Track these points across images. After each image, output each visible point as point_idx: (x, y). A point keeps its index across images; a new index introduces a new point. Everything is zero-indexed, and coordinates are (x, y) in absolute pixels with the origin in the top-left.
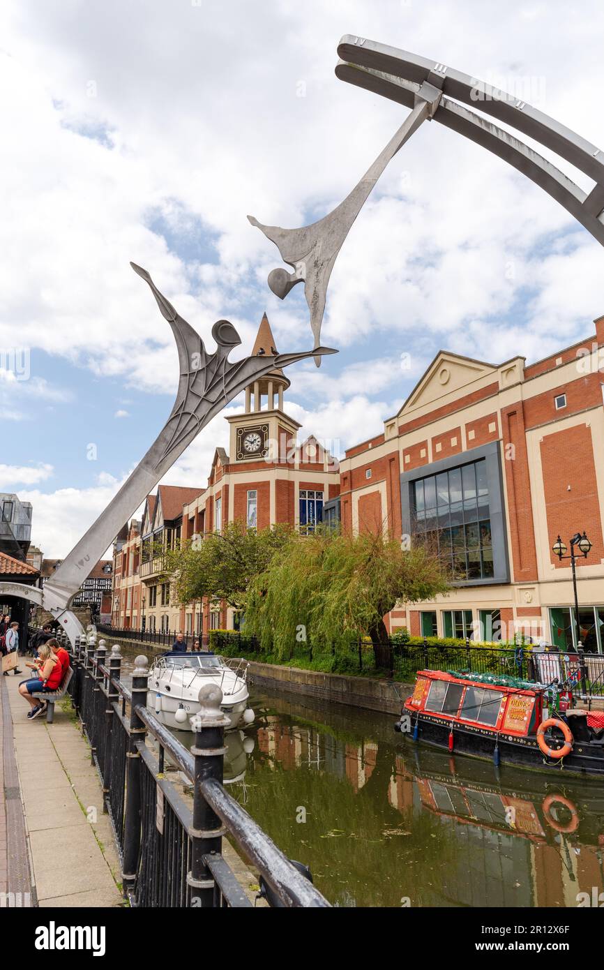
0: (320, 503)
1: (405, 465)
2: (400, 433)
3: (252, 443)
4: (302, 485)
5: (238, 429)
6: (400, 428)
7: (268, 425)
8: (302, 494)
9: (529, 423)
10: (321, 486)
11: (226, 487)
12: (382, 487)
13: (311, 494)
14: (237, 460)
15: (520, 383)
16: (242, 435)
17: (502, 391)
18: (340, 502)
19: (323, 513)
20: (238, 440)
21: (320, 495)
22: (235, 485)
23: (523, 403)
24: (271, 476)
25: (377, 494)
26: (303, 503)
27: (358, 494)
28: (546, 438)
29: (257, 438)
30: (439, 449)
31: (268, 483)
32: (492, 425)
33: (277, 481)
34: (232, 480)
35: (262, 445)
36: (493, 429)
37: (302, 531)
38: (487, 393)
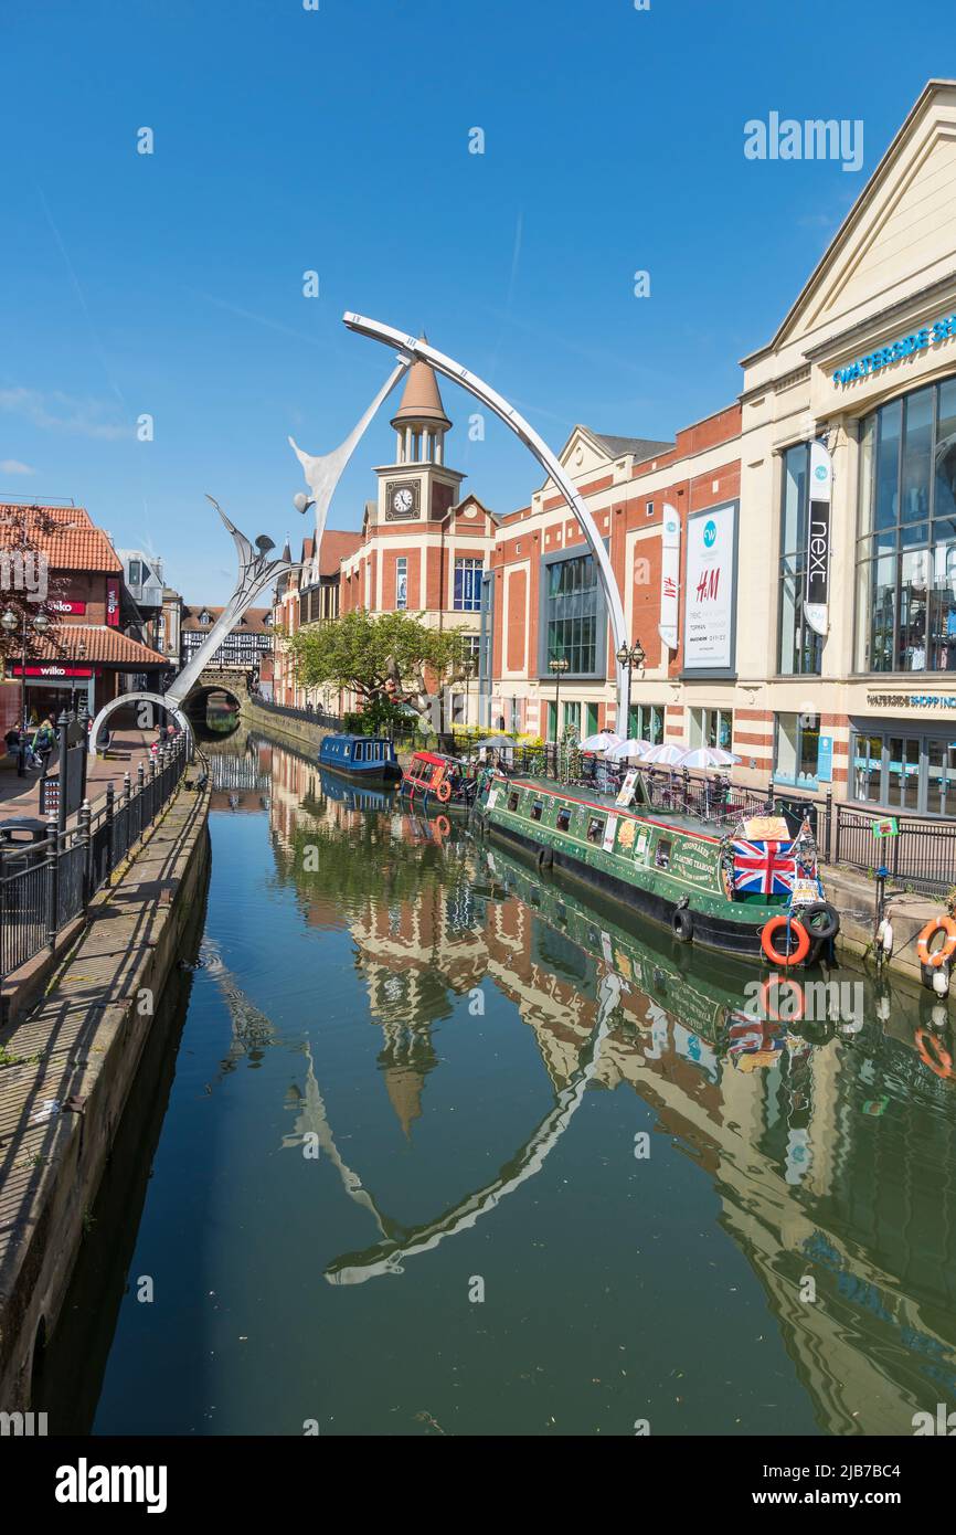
0: (479, 573)
1: (546, 545)
2: (544, 509)
3: (402, 501)
4: (458, 551)
5: (387, 484)
7: (420, 480)
8: (458, 561)
9: (630, 524)
10: (482, 553)
11: (374, 552)
12: (526, 566)
13: (469, 562)
14: (386, 521)
15: (627, 482)
16: (392, 491)
17: (617, 485)
18: (493, 576)
19: (482, 584)
20: (388, 496)
21: (479, 562)
22: (384, 551)
23: (627, 502)
24: (423, 542)
25: (522, 572)
26: (458, 574)
27: (508, 570)
28: (638, 542)
29: (407, 495)
30: (570, 535)
31: (419, 550)
32: (606, 519)
33: (429, 549)
34: (382, 544)
35: (413, 504)
36: (606, 524)
37: (457, 605)
38: (606, 483)
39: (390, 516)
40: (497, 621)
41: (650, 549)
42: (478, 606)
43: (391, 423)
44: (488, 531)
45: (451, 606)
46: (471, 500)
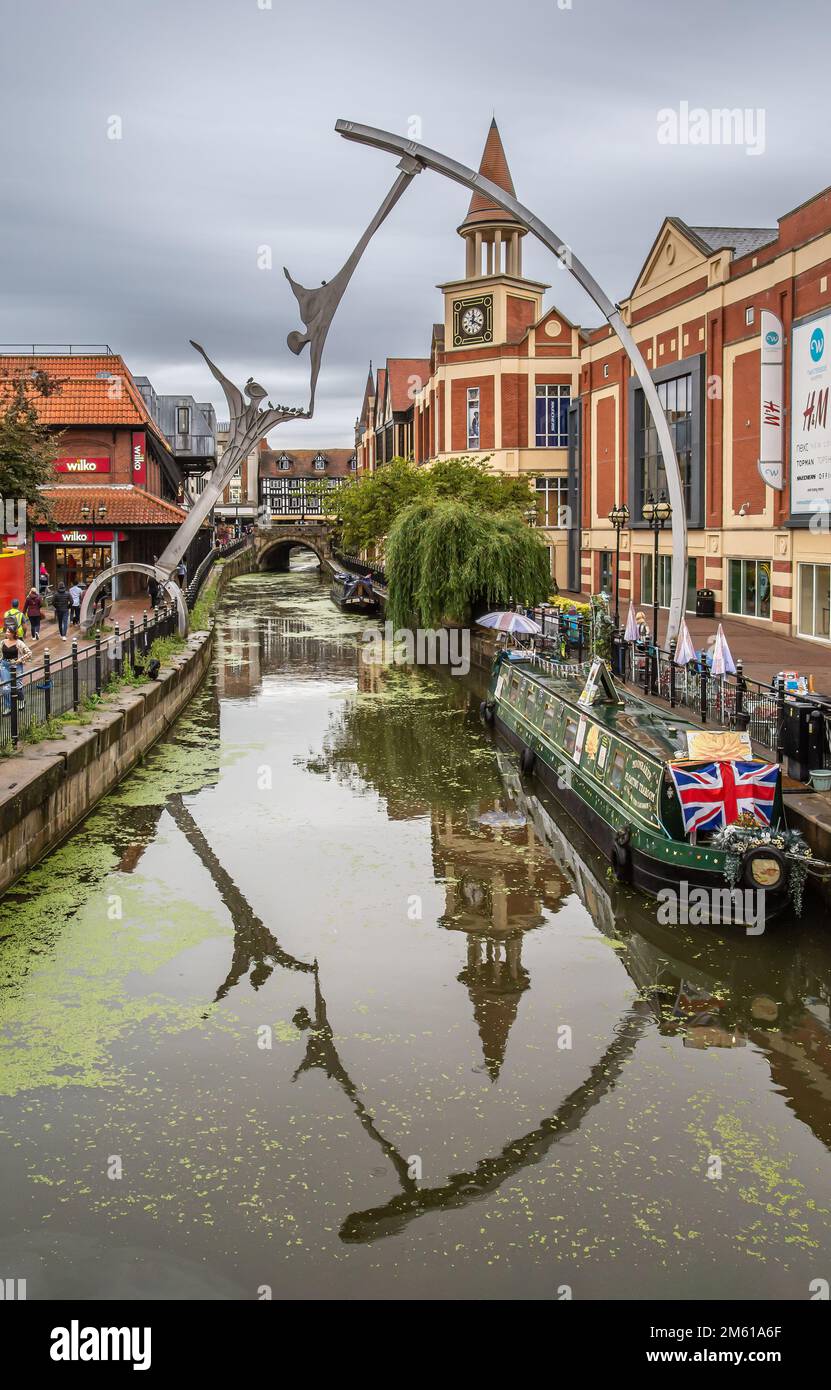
0: (565, 402)
2: (633, 322)
3: (472, 322)
4: (539, 378)
5: (454, 302)
6: (632, 314)
7: (491, 296)
8: (540, 390)
9: (727, 337)
10: (568, 378)
11: (442, 383)
12: (614, 391)
13: (553, 390)
14: (455, 345)
15: (722, 284)
16: (460, 310)
17: (711, 289)
18: (580, 404)
19: (568, 414)
20: (455, 317)
21: (566, 390)
22: (453, 381)
23: (724, 310)
24: (498, 368)
25: (611, 399)
26: (540, 403)
27: (597, 397)
28: (737, 358)
29: (478, 315)
30: (662, 353)
31: (491, 379)
32: (701, 331)
33: (504, 376)
34: (449, 373)
35: (485, 325)
36: (701, 337)
37: (540, 442)
38: (700, 288)
39: (458, 340)
40: (585, 459)
41: (748, 366)
42: (564, 441)
43: (458, 232)
44: (575, 351)
45: (532, 443)
46: (554, 314)
